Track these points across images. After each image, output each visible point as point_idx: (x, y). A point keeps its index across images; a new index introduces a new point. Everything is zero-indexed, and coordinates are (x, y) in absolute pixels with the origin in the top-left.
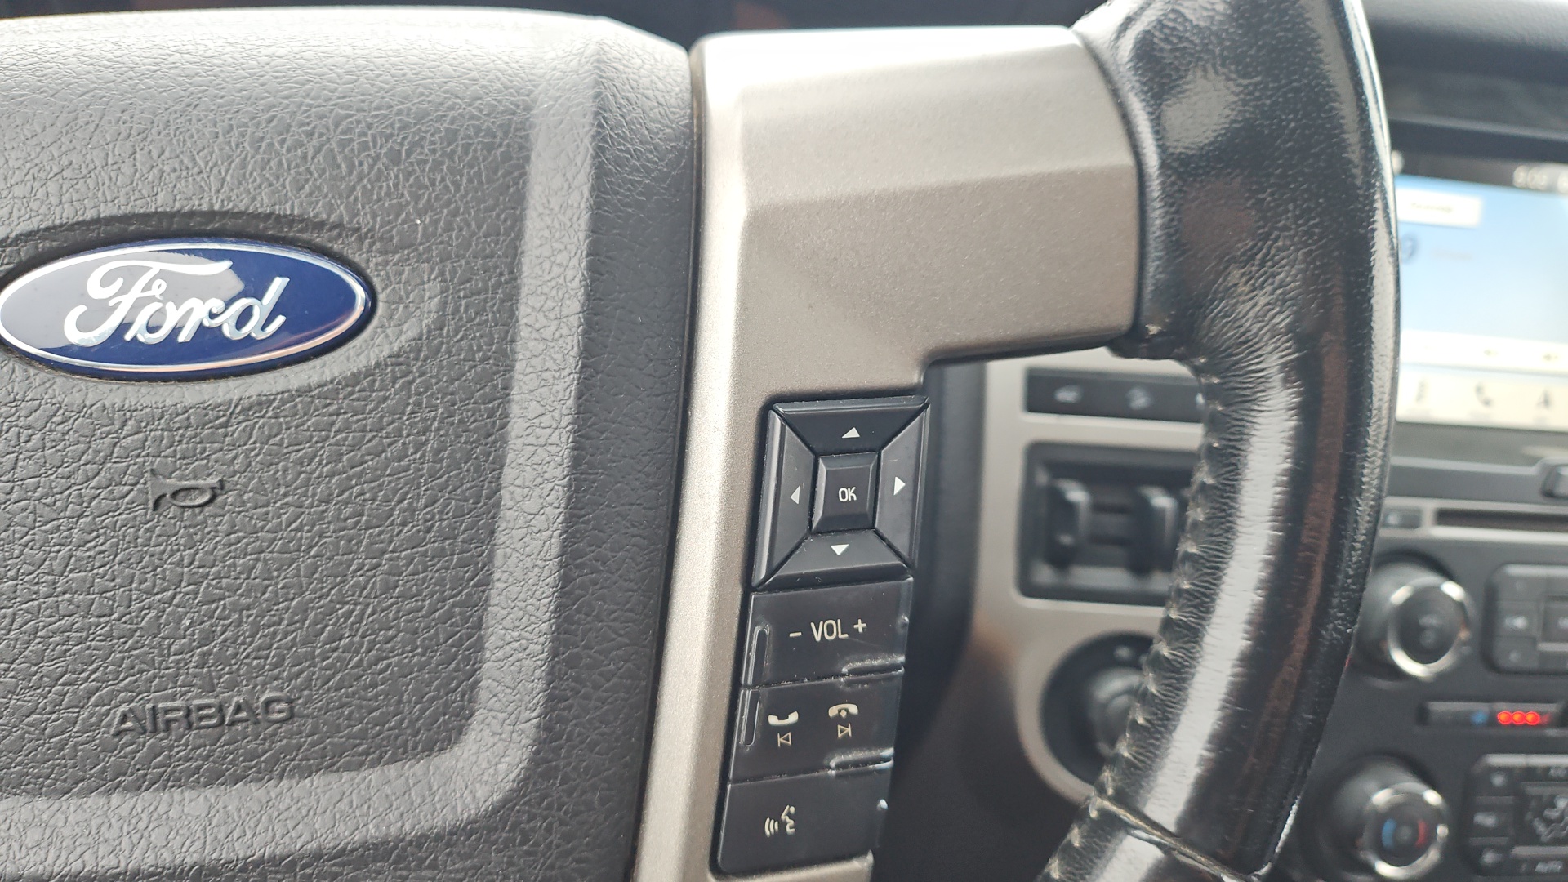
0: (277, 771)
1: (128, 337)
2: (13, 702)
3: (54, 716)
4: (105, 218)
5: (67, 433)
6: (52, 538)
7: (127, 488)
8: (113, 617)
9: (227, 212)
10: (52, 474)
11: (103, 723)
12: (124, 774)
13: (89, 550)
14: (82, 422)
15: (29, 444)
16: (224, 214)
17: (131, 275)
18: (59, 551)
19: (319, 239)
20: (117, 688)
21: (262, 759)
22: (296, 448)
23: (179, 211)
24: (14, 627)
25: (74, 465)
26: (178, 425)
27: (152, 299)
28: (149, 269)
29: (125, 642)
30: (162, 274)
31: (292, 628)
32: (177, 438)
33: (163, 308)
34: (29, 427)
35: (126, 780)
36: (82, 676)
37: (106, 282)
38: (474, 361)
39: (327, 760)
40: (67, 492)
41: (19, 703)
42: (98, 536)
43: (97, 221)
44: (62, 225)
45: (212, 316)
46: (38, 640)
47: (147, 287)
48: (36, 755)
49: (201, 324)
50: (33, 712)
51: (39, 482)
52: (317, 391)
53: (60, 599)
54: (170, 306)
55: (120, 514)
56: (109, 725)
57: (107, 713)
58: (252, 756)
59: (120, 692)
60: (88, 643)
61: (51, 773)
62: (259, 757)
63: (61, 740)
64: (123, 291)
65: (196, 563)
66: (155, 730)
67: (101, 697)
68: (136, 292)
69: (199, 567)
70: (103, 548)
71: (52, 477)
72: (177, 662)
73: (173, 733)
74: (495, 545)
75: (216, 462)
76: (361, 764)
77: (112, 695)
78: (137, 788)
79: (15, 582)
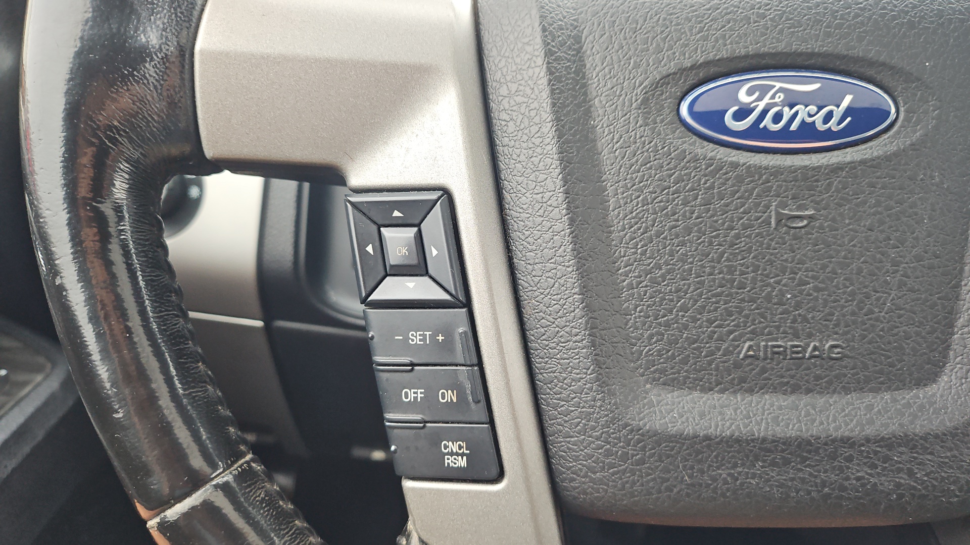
0: (832, 388)
1: (762, 126)
2: (685, 335)
3: (707, 345)
4: (752, 55)
5: (728, 181)
6: (715, 241)
7: (760, 214)
8: (746, 290)
9: (821, 54)
10: (717, 204)
11: (735, 352)
12: (745, 382)
13: (736, 249)
14: (737, 174)
15: (706, 186)
16: (819, 55)
17: (764, 90)
18: (718, 249)
19: (871, 72)
20: (746, 331)
21: (824, 381)
22: (856, 196)
23: (794, 52)
24: (689, 292)
25: (731, 199)
26: (791, 179)
27: (775, 104)
28: (775, 86)
29: (752, 305)
30: (781, 90)
31: (847, 304)
32: (790, 187)
33: (782, 110)
34: (706, 176)
35: (745, 385)
36: (726, 323)
37: (750, 92)
38: (957, 151)
39: (861, 386)
40: (725, 215)
41: (689, 336)
42: (741, 242)
43: (746, 56)
44: (727, 58)
45: (810, 116)
46: (703, 300)
47: (773, 97)
48: (695, 367)
49: (803, 120)
50: (696, 342)
51: (710, 208)
52: (871, 163)
53: (717, 277)
54: (786, 109)
55: (754, 230)
56: (740, 352)
57: (738, 346)
58: (818, 378)
59: (747, 333)
60: (730, 304)
61: (704, 378)
62: (822, 379)
63: (711, 359)
64: (760, 99)
65: (796, 261)
66: (765, 359)
67: (735, 336)
68: (766, 100)
69: (797, 264)
70: (744, 249)
71: (717, 206)
72: (781, 318)
73: (775, 360)
74: (964, 263)
75: (811, 202)
76: (880, 389)
77: (741, 336)
78: (751, 391)
79: (692, 265)
